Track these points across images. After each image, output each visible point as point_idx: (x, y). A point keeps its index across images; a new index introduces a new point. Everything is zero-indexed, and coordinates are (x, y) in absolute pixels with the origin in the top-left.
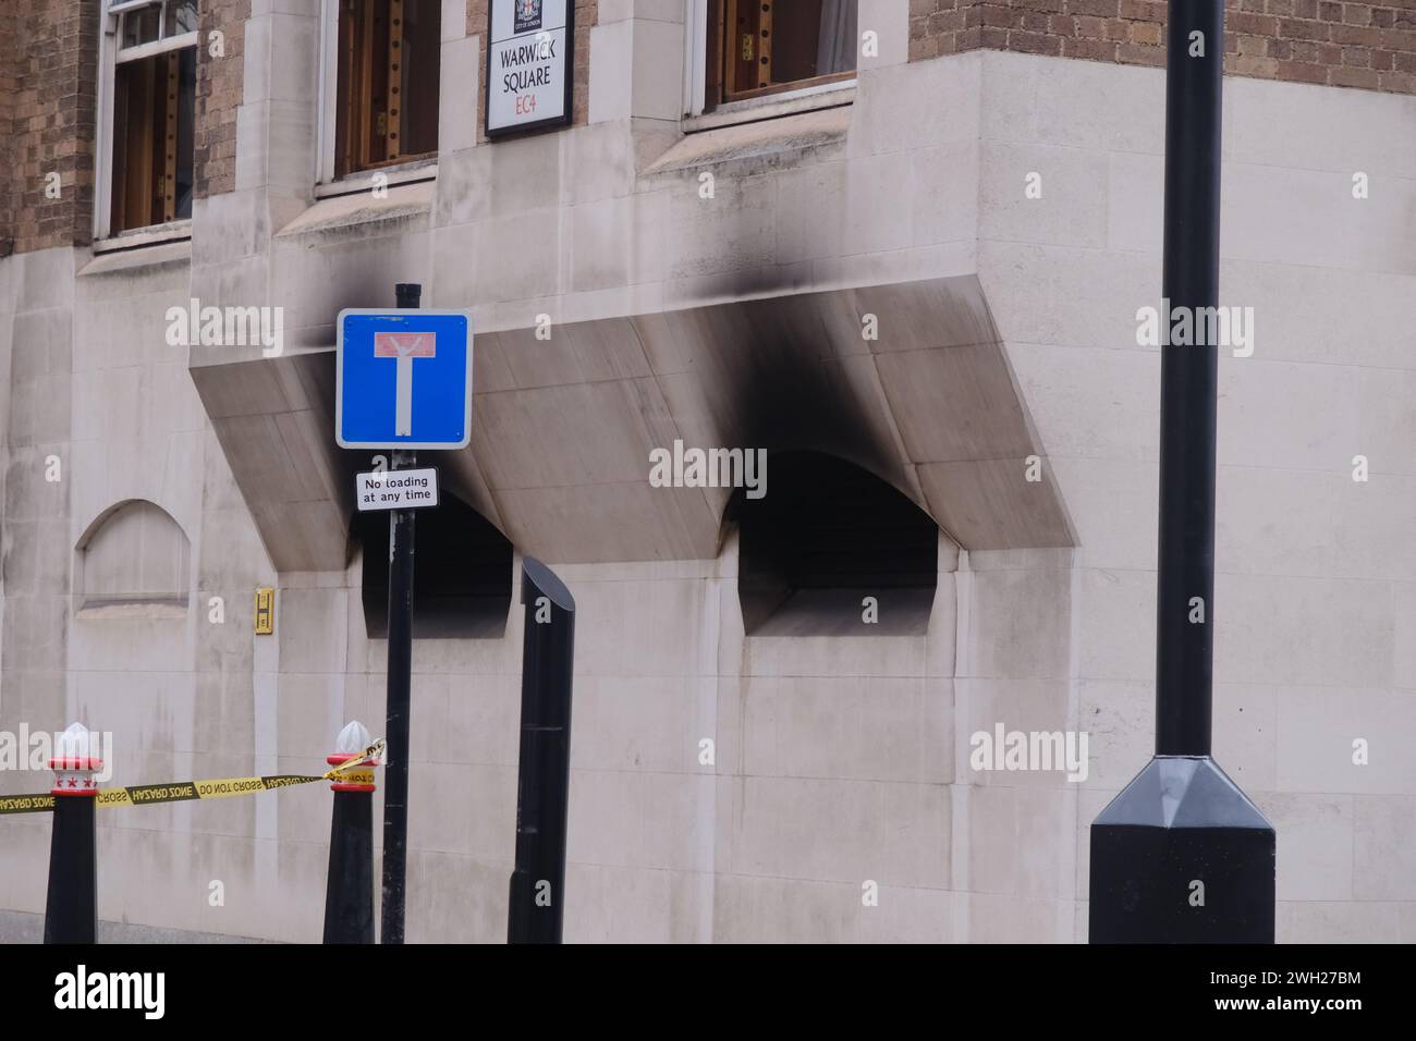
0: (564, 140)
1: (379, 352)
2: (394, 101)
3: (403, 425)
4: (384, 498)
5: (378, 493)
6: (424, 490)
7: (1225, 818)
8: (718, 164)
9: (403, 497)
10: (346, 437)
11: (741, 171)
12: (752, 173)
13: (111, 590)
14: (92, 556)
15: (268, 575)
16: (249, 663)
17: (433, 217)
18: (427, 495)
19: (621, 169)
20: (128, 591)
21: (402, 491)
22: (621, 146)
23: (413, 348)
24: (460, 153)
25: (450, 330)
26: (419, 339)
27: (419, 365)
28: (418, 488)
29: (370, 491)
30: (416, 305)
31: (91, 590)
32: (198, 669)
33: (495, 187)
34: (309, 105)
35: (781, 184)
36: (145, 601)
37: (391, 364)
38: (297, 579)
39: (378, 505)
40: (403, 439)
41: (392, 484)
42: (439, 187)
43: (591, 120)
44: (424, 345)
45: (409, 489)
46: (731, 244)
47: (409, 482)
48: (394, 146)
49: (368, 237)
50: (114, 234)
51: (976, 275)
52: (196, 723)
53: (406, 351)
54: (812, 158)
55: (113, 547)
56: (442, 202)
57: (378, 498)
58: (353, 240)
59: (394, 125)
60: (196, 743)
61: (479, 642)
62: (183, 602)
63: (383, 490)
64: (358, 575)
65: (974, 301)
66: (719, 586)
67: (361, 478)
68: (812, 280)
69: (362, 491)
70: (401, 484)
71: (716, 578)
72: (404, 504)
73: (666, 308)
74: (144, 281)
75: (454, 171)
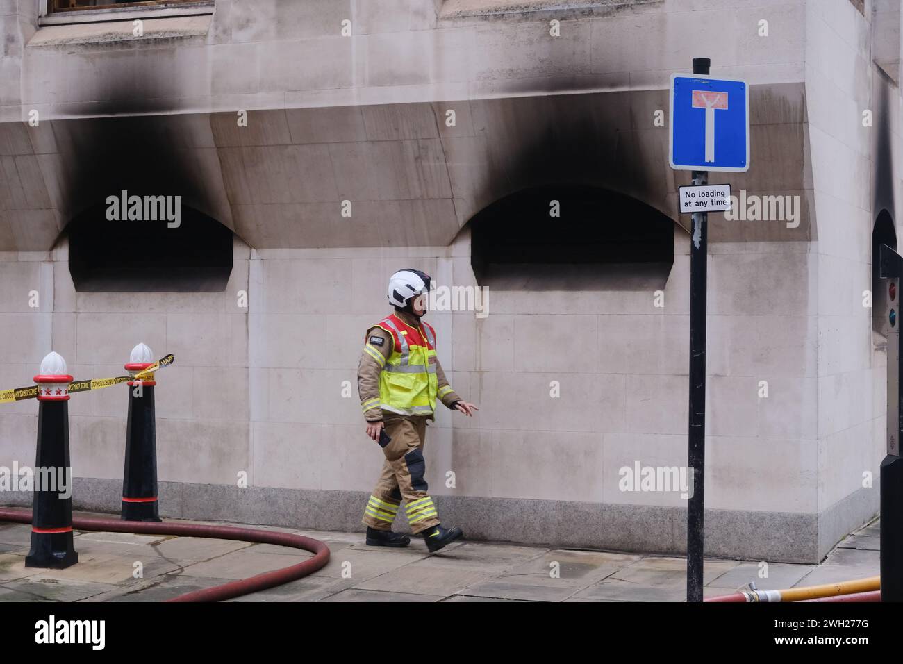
1: (695, 104)
3: (710, 155)
4: (697, 204)
5: (693, 201)
6: (722, 199)
9: (709, 203)
10: (676, 162)
17: (210, 39)
18: (724, 203)
19: (419, 13)
21: (705, 199)
23: (715, 102)
25: (735, 90)
26: (719, 96)
27: (718, 114)
28: (719, 198)
29: (688, 199)
30: (707, 72)
37: (702, 112)
39: (693, 209)
40: (709, 164)
41: (702, 195)
42: (217, 19)
44: (719, 101)
45: (713, 198)
47: (713, 194)
53: (711, 104)
54: (627, 11)
56: (220, 28)
57: (693, 204)
58: (119, 50)
63: (698, 199)
64: (63, 254)
65: (793, 98)
66: (451, 261)
67: (683, 190)
68: (630, 84)
69: (684, 199)
70: (708, 195)
71: (448, 257)
72: (709, 208)
73: (472, 98)
75: (234, 12)
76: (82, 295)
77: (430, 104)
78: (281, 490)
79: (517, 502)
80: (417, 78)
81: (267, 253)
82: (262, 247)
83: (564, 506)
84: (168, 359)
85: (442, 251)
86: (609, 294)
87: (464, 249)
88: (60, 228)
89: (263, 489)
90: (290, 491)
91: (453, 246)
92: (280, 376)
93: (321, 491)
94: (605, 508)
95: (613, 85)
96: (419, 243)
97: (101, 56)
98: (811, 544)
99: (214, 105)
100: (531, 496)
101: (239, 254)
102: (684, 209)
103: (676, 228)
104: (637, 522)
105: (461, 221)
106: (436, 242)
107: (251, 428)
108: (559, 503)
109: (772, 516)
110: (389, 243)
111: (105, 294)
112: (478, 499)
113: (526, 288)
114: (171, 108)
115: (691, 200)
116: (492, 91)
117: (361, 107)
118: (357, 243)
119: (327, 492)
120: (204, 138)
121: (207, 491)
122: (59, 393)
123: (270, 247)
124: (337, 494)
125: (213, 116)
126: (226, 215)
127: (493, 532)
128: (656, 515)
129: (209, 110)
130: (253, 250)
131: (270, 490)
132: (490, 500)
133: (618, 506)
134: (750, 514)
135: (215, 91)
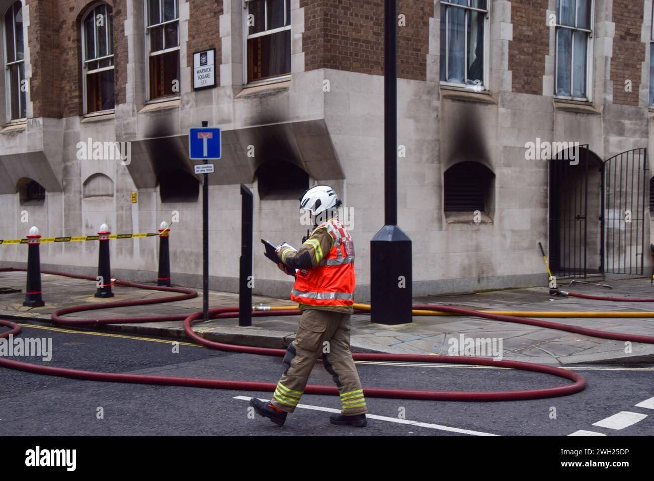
0: (214, 91)
1: (199, 137)
2: (162, 83)
3: (205, 154)
4: (201, 171)
5: (200, 170)
7: (402, 239)
8: (255, 95)
9: (206, 170)
10: (192, 157)
11: (262, 97)
12: (264, 97)
13: (92, 193)
14: (87, 186)
15: (135, 189)
16: (130, 208)
17: (180, 108)
18: (211, 170)
19: (229, 97)
20: (97, 193)
21: (204, 169)
22: (229, 91)
23: (207, 136)
24: (186, 93)
25: (216, 132)
27: (209, 140)
28: (209, 168)
29: (198, 169)
30: (207, 126)
31: (87, 193)
32: (117, 210)
33: (196, 101)
34: (143, 83)
35: (272, 99)
36: (102, 196)
37: (202, 140)
38: (142, 190)
39: (200, 172)
40: (205, 157)
41: (203, 168)
42: (181, 101)
43: (221, 85)
44: (209, 135)
45: (208, 169)
46: (259, 113)
47: (207, 167)
48: (163, 93)
50: (88, 113)
51: (323, 119)
52: (117, 222)
53: (205, 138)
54: (280, 93)
55: (92, 184)
56: (182, 104)
58: (158, 114)
59: (162, 88)
60: (117, 227)
61: (191, 203)
62: (112, 196)
63: (201, 169)
64: (158, 189)
67: (196, 167)
69: (196, 169)
70: (205, 168)
71: (252, 187)
72: (206, 172)
73: (243, 128)
74: (99, 124)
75: (185, 98)
76: (163, 204)
77: (233, 131)
79: (270, 281)
80: (230, 121)
85: (250, 185)
87: (256, 184)
88: (156, 180)
91: (253, 183)
95: (277, 121)
96: (244, 182)
97: (154, 116)
101: (200, 187)
102: (196, 173)
103: (309, 175)
106: (249, 182)
111: (168, 204)
112: (260, 280)
113: (273, 199)
114: (173, 134)
115: (200, 169)
119: (223, 277)
120: (181, 145)
122: (104, 238)
125: (181, 137)
127: (264, 293)
129: (179, 135)
132: (263, 280)
135: (181, 128)
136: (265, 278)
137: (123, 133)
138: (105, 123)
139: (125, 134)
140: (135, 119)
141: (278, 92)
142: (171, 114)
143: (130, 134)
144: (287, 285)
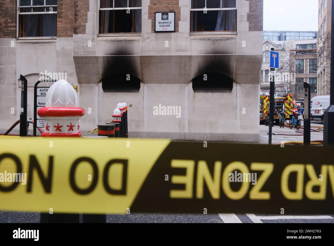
0: (173, 34)
8: (209, 39)
11: (214, 40)
12: (216, 41)
15: (76, 84)
17: (141, 41)
19: (187, 38)
22: (187, 35)
24: (147, 33)
33: (156, 38)
35: (223, 42)
38: (84, 85)
42: (142, 37)
43: (180, 32)
46: (212, 49)
49: (124, 42)
50: (19, 37)
51: (262, 55)
54: (229, 40)
56: (143, 39)
58: (119, 42)
61: (133, 93)
64: (101, 84)
65: (260, 58)
66: (188, 87)
68: (229, 54)
71: (187, 86)
73: (198, 55)
74: (38, 44)
75: (146, 36)
76: (105, 93)
77: (189, 56)
78: (151, 132)
79: (201, 133)
80: (186, 51)
81: (148, 85)
82: (147, 84)
83: (211, 134)
84: (131, 106)
85: (186, 85)
86: (220, 93)
87: (191, 85)
88: (101, 79)
89: (147, 132)
90: (153, 132)
91: (188, 84)
92: (151, 109)
93: (160, 132)
94: (219, 134)
95: (226, 54)
96: (182, 83)
97: (115, 43)
98: (258, 139)
99: (141, 54)
100: (205, 132)
101: (142, 85)
103: (233, 81)
104: (225, 136)
105: (191, 79)
106: (185, 83)
107: (144, 120)
108: (210, 133)
109: (251, 134)
110: (175, 83)
111: (111, 93)
113: (203, 92)
114: (132, 54)
116: (202, 54)
117: (174, 56)
118: (168, 83)
119: (161, 132)
120: (138, 61)
121: (134, 133)
123: (149, 83)
124: (163, 133)
125: (141, 57)
126: (140, 77)
128: (229, 135)
129: (140, 55)
130: (145, 84)
131: (149, 132)
132: (196, 133)
133: (222, 133)
134: (247, 134)
135: (141, 52)
136: (197, 132)
137: (82, 51)
138: (44, 44)
139: (83, 52)
140: (96, 44)
141: (227, 39)
142: (132, 43)
143: (90, 52)
144: (216, 135)
